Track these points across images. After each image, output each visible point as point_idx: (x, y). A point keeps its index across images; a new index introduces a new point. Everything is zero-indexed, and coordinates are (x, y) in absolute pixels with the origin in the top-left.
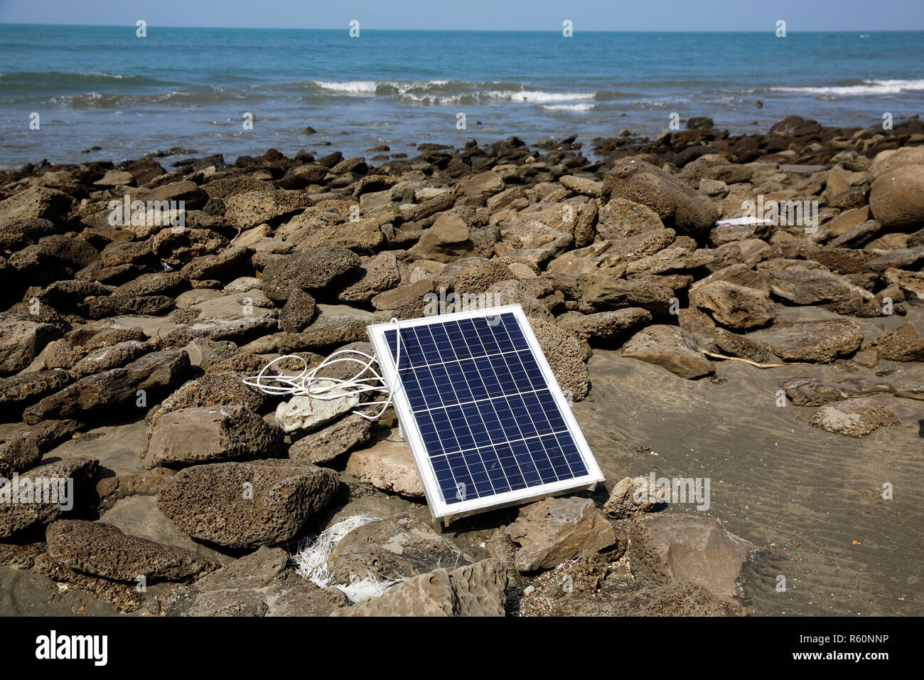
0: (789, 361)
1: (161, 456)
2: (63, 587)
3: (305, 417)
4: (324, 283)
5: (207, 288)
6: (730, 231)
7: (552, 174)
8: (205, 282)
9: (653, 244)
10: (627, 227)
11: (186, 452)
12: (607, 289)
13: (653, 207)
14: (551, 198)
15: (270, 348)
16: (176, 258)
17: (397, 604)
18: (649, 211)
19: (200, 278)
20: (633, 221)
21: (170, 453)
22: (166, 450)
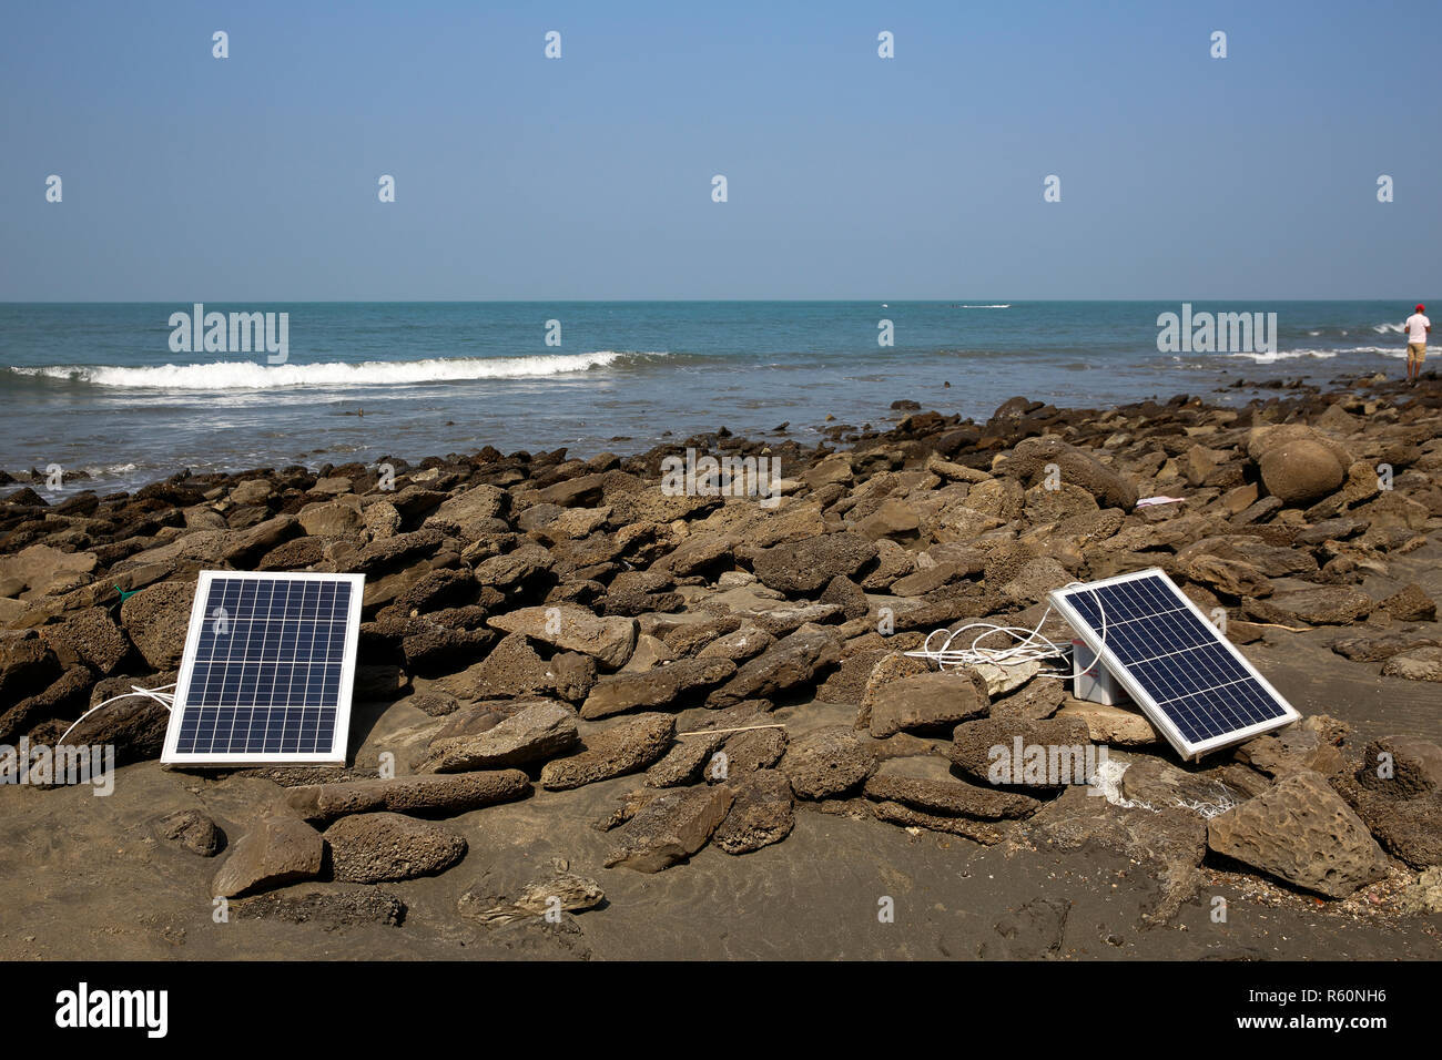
0: (1317, 624)
1: (908, 719)
2: (914, 831)
3: (1002, 681)
4: (854, 570)
5: (694, 584)
6: (1156, 511)
7: (891, 462)
8: (691, 578)
9: (1111, 524)
10: (1060, 510)
11: (937, 714)
12: (1126, 564)
13: (1087, 487)
14: (924, 486)
15: (859, 632)
16: (640, 556)
17: (1286, 801)
18: (1084, 492)
19: (685, 576)
20: (1066, 503)
21: (918, 716)
22: (913, 713)
